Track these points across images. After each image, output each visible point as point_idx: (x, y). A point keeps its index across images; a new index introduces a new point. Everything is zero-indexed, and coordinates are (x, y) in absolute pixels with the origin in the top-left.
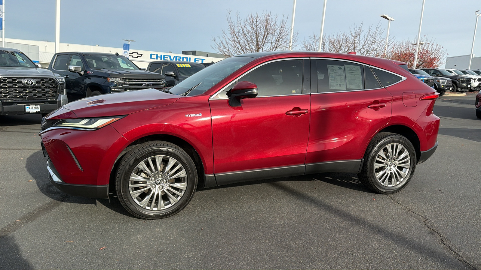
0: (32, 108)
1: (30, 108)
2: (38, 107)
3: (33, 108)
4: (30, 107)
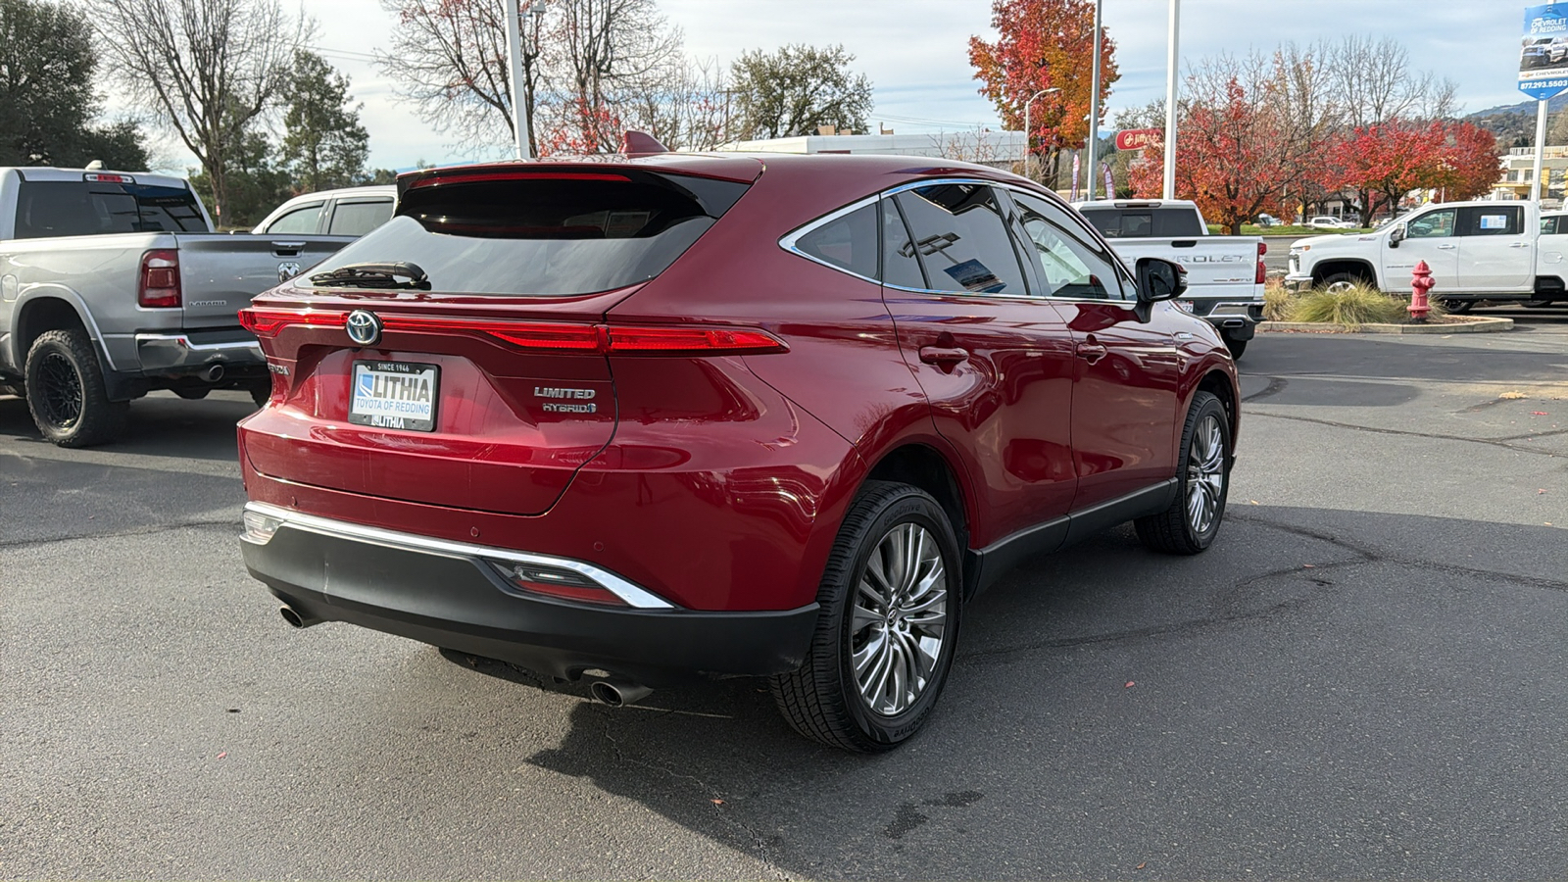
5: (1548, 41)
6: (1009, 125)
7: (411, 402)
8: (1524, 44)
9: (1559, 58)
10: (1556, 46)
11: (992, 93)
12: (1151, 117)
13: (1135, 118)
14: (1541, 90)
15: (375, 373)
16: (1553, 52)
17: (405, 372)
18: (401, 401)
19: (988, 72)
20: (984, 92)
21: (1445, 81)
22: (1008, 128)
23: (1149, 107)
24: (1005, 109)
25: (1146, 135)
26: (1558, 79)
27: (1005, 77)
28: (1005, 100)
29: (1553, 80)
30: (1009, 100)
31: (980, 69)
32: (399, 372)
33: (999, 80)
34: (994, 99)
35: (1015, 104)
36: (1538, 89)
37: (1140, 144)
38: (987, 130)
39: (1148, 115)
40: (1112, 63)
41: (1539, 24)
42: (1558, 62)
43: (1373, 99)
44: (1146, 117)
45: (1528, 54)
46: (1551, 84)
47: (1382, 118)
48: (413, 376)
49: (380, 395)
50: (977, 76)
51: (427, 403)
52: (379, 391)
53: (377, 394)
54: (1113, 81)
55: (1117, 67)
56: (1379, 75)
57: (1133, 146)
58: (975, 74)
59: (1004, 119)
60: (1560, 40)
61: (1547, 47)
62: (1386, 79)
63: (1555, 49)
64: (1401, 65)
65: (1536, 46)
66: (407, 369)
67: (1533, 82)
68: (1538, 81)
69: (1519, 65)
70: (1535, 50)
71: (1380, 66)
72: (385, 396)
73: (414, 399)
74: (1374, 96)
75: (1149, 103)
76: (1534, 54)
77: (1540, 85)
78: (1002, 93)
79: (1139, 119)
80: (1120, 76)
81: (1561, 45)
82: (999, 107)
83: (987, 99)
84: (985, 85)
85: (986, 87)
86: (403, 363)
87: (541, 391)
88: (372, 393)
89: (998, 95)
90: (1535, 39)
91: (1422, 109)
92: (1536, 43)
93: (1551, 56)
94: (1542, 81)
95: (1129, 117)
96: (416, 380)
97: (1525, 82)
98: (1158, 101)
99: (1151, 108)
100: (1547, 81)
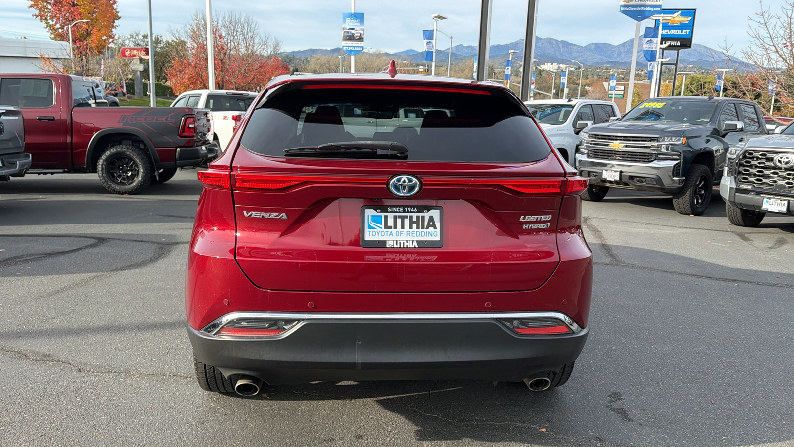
0: (774, 203)
1: (771, 203)
2: (784, 204)
3: (776, 203)
4: (772, 200)
5: (353, 29)
6: (55, 38)
7: (420, 230)
8: (344, 29)
9: (358, 37)
10: (356, 32)
11: (42, 17)
12: (132, 41)
13: (124, 41)
14: (352, 51)
15: (383, 214)
16: (356, 34)
17: (414, 212)
18: (411, 230)
19: (38, 5)
20: (37, 16)
21: (275, 39)
22: (55, 39)
23: (130, 35)
24: (52, 28)
25: (138, 51)
26: (358, 47)
27: (50, 9)
28: (51, 23)
29: (357, 47)
30: (54, 23)
31: (33, 3)
32: (408, 212)
33: (46, 10)
34: (43, 21)
35: (58, 26)
36: (350, 50)
37: (135, 56)
38: (25, 38)
39: (131, 40)
40: (116, 9)
41: (349, 21)
42: (358, 39)
43: (244, 43)
44: (130, 41)
45: (346, 34)
46: (356, 49)
47: (249, 52)
48: (420, 214)
49: (390, 228)
50: (31, 7)
51: (435, 230)
52: (389, 225)
53: (386, 227)
54: (116, 20)
55: (118, 12)
56: (245, 32)
57: (130, 56)
58: (30, 5)
59: (51, 34)
60: (358, 29)
61: (353, 32)
62: (249, 34)
63: (356, 33)
64: (256, 28)
65: (349, 31)
66: (416, 210)
67: (349, 46)
68: (351, 47)
69: (342, 39)
70: (348, 32)
71: (246, 28)
72: (395, 227)
73: (423, 228)
74: (245, 42)
75: (130, 33)
76: (348, 34)
77: (351, 48)
78: (48, 18)
79: (126, 41)
80: (120, 18)
81: (358, 32)
82: (47, 27)
83: (39, 21)
84: (37, 12)
85: (37, 14)
86: (411, 206)
87: (524, 218)
88: (383, 226)
89: (46, 19)
90: (348, 28)
91: (267, 52)
92: (349, 29)
93: (355, 36)
94: (352, 47)
95: (120, 40)
96: (423, 217)
97: (345, 46)
98: (136, 33)
99: (132, 36)
100: (354, 47)
